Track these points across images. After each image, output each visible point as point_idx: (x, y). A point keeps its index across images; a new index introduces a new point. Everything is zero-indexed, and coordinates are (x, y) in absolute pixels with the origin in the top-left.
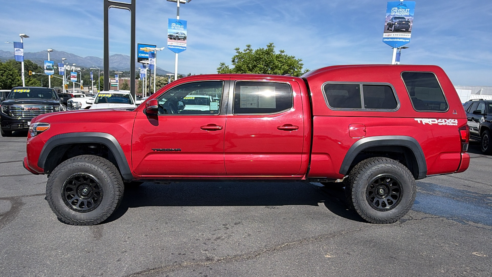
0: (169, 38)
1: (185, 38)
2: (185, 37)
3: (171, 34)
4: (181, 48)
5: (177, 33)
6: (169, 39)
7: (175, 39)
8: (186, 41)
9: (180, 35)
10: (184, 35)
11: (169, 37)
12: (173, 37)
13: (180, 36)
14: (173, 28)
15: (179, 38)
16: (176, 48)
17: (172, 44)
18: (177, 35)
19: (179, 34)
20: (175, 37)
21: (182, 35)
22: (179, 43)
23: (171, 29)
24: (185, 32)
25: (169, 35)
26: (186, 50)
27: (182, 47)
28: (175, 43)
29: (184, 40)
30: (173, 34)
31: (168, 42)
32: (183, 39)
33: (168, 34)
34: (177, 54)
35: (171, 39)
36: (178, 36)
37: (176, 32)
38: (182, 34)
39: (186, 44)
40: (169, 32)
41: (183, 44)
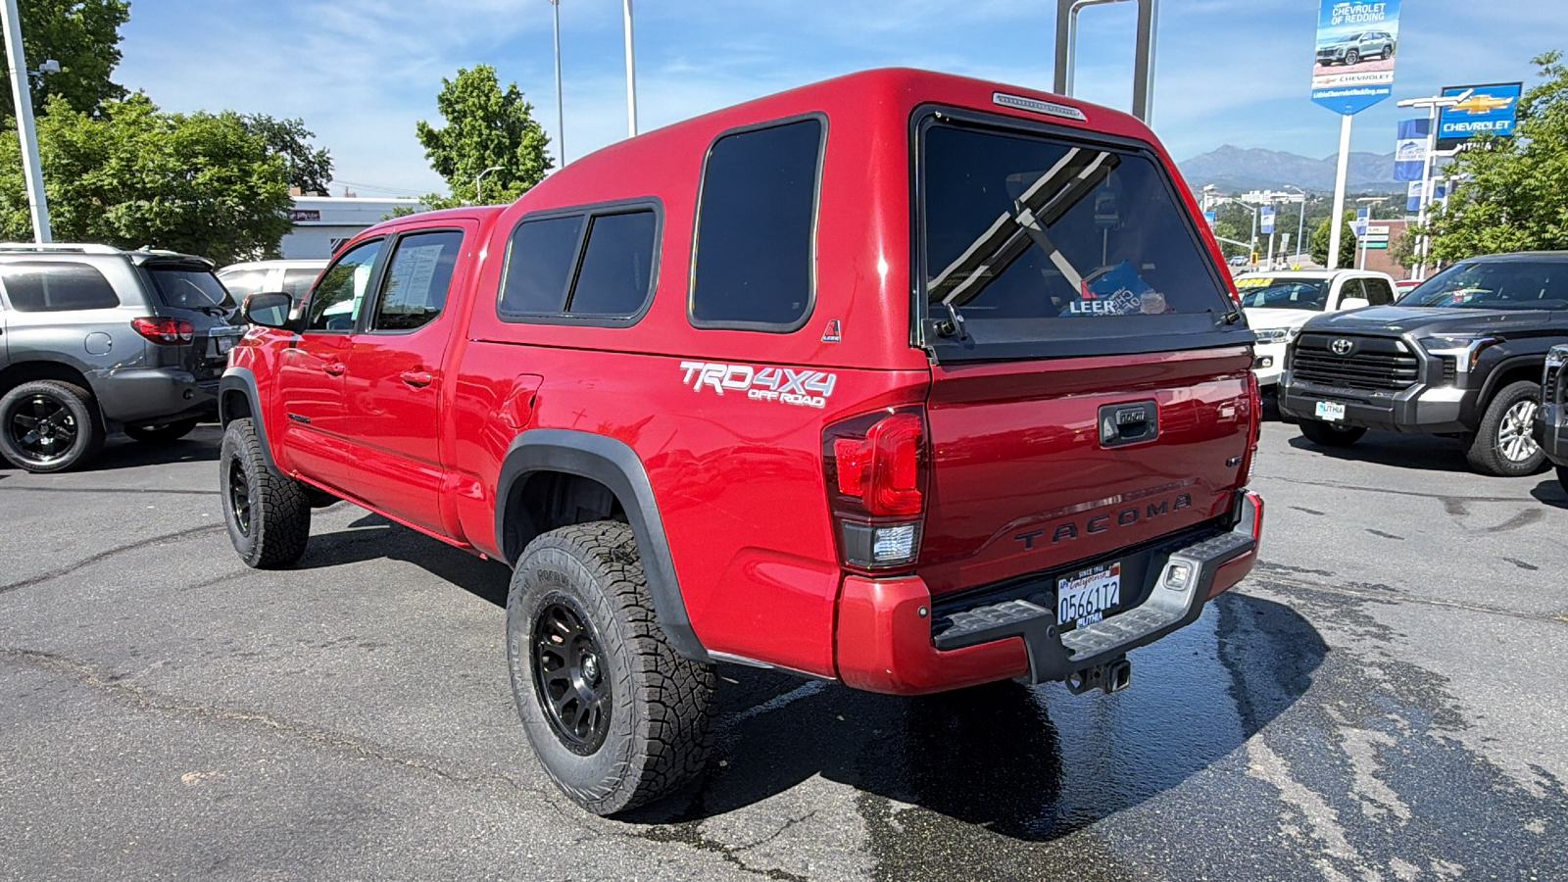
0: (1319, 61)
1: (1387, 51)
2: (1389, 46)
3: (1329, 45)
4: (1366, 92)
5: (1353, 39)
6: (1319, 65)
7: (1342, 62)
8: (1391, 61)
9: (1364, 43)
10: (1384, 41)
11: (1321, 58)
12: (1333, 58)
13: (1367, 48)
14: (1339, 20)
15: (1362, 54)
16: (1347, 93)
17: (1328, 82)
18: (1356, 44)
19: (1361, 41)
20: (1344, 56)
21: (1375, 42)
22: (1360, 75)
23: (1332, 26)
24: (1391, 27)
25: (1320, 53)
26: (1389, 94)
27: (1371, 87)
28: (1340, 77)
29: (1383, 58)
30: (1336, 45)
31: (1315, 79)
32: (1379, 57)
33: (1318, 49)
34: (1347, 120)
35: (1326, 63)
36: (1357, 49)
37: (1351, 35)
38: (1374, 38)
39: (1391, 73)
40: (1321, 41)
41: (1378, 74)
